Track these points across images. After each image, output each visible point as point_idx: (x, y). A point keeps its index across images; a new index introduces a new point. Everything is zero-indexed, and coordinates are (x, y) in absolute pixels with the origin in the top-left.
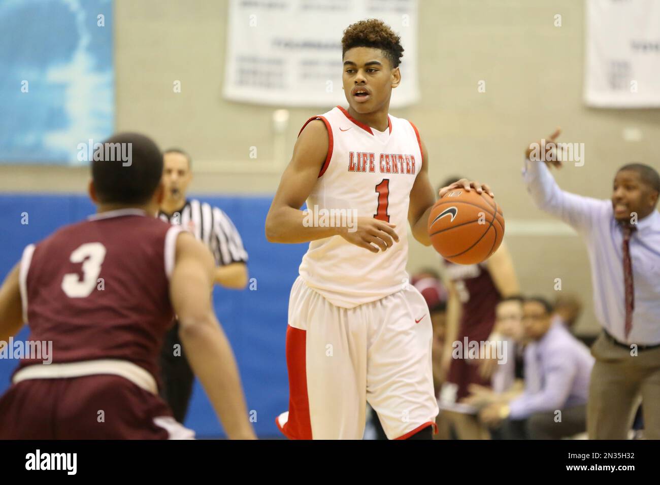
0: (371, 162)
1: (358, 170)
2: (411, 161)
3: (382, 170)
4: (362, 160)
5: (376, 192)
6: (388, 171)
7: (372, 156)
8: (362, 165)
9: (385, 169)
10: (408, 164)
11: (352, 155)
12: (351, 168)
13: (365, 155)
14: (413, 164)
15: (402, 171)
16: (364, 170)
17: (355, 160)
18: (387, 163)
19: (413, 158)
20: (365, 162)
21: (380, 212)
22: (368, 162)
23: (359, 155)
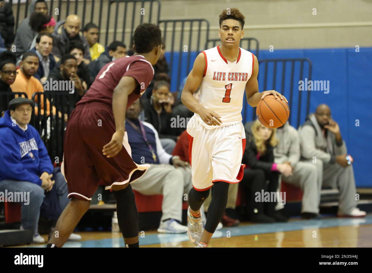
0: (224, 76)
1: (217, 79)
2: (245, 75)
3: (229, 80)
4: (219, 75)
5: (225, 88)
6: (232, 80)
7: (224, 74)
8: (219, 77)
9: (231, 79)
10: (243, 77)
11: (215, 73)
12: (214, 79)
13: (221, 73)
14: (246, 77)
15: (240, 80)
16: (220, 80)
17: (216, 75)
18: (232, 76)
19: (247, 74)
20: (220, 76)
21: (226, 97)
22: (222, 76)
23: (218, 73)
